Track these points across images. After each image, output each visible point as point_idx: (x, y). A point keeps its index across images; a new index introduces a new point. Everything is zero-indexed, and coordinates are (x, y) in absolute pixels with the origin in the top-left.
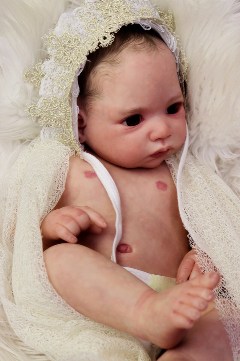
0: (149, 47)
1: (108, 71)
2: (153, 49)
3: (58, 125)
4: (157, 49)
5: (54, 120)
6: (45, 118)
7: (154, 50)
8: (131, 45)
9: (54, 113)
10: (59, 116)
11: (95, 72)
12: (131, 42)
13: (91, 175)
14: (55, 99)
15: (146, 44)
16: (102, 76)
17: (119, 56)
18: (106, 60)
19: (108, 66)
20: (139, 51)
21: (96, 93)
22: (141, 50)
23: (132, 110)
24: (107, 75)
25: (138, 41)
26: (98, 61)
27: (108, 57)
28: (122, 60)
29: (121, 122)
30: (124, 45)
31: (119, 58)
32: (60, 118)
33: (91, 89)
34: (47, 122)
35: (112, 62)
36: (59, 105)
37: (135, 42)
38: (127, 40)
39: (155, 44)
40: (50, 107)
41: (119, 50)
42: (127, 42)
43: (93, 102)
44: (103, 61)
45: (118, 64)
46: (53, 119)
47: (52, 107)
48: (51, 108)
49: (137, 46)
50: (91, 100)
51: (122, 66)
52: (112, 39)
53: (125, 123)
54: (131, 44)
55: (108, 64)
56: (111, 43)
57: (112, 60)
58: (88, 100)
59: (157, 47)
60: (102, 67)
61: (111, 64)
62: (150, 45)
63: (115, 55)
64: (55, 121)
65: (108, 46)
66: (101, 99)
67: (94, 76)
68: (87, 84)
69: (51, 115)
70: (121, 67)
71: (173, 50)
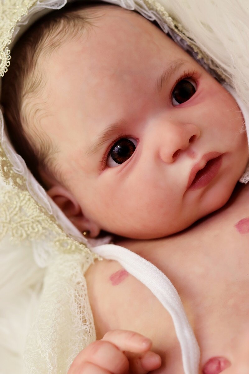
0: (72, 30)
1: (35, 104)
2: (80, 28)
3: (38, 231)
4: (88, 23)
5: (28, 227)
6: (14, 231)
7: (83, 27)
8: (46, 45)
9: (20, 217)
10: (30, 216)
11: (25, 119)
12: (46, 40)
13: (120, 276)
14: (7, 194)
15: (68, 27)
16: (34, 116)
17: (36, 73)
18: (26, 91)
19: (31, 98)
20: (58, 45)
21: (48, 148)
22: (62, 41)
23: (101, 136)
24: (37, 110)
25: (54, 32)
26: (19, 101)
27: (26, 84)
28: (42, 75)
29: (106, 165)
30: (37, 51)
31: (37, 75)
32: (33, 218)
33: (39, 146)
34: (22, 236)
35: (32, 88)
36: (17, 200)
37: (50, 37)
38: (40, 41)
39: (83, 19)
40: (10, 211)
41: (34, 63)
42: (39, 45)
43: (55, 163)
44: (23, 97)
45: (39, 84)
46: (26, 226)
47: (12, 209)
48: (12, 212)
49: (54, 40)
50: (52, 164)
51: (46, 83)
52: (8, 56)
53: (113, 163)
54: (46, 43)
55: (30, 95)
56: (9, 62)
57: (31, 86)
58: (49, 164)
59: (88, 20)
60: (27, 104)
61: (33, 91)
62: (75, 25)
63: (31, 75)
64: (30, 228)
65: (7, 69)
66: (58, 152)
67: (27, 125)
68: (30, 143)
69: (20, 222)
70: (45, 85)
71: (131, 7)
